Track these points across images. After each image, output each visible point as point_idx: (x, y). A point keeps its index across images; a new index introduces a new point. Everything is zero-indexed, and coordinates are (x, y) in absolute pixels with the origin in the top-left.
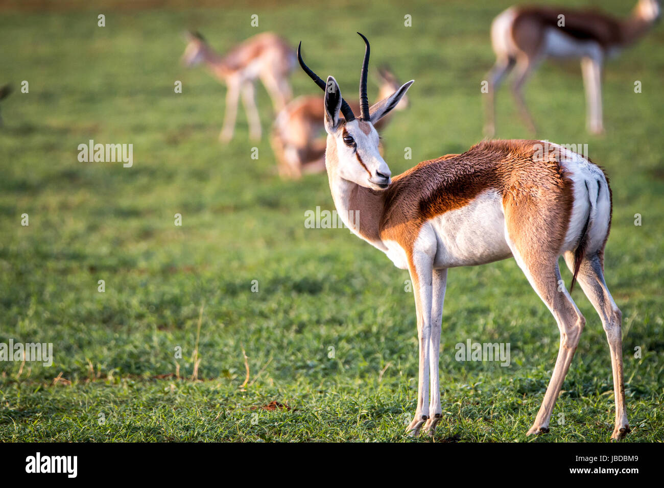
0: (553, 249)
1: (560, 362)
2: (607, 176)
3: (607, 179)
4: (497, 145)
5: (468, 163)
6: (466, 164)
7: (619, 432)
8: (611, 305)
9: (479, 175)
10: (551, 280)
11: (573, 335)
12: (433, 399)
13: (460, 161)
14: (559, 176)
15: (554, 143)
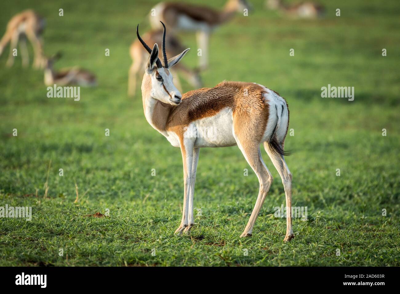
0: (258, 140)
1: (259, 199)
2: (287, 103)
3: (287, 105)
4: (231, 84)
5: (215, 93)
6: (214, 94)
7: (288, 238)
8: (287, 171)
9: (221, 100)
10: (256, 156)
11: (267, 186)
12: (190, 216)
13: (211, 91)
14: (262, 102)
15: (260, 84)
